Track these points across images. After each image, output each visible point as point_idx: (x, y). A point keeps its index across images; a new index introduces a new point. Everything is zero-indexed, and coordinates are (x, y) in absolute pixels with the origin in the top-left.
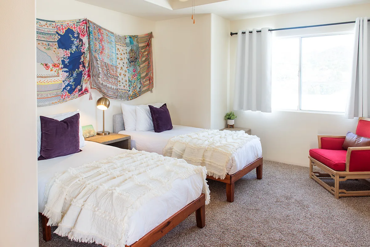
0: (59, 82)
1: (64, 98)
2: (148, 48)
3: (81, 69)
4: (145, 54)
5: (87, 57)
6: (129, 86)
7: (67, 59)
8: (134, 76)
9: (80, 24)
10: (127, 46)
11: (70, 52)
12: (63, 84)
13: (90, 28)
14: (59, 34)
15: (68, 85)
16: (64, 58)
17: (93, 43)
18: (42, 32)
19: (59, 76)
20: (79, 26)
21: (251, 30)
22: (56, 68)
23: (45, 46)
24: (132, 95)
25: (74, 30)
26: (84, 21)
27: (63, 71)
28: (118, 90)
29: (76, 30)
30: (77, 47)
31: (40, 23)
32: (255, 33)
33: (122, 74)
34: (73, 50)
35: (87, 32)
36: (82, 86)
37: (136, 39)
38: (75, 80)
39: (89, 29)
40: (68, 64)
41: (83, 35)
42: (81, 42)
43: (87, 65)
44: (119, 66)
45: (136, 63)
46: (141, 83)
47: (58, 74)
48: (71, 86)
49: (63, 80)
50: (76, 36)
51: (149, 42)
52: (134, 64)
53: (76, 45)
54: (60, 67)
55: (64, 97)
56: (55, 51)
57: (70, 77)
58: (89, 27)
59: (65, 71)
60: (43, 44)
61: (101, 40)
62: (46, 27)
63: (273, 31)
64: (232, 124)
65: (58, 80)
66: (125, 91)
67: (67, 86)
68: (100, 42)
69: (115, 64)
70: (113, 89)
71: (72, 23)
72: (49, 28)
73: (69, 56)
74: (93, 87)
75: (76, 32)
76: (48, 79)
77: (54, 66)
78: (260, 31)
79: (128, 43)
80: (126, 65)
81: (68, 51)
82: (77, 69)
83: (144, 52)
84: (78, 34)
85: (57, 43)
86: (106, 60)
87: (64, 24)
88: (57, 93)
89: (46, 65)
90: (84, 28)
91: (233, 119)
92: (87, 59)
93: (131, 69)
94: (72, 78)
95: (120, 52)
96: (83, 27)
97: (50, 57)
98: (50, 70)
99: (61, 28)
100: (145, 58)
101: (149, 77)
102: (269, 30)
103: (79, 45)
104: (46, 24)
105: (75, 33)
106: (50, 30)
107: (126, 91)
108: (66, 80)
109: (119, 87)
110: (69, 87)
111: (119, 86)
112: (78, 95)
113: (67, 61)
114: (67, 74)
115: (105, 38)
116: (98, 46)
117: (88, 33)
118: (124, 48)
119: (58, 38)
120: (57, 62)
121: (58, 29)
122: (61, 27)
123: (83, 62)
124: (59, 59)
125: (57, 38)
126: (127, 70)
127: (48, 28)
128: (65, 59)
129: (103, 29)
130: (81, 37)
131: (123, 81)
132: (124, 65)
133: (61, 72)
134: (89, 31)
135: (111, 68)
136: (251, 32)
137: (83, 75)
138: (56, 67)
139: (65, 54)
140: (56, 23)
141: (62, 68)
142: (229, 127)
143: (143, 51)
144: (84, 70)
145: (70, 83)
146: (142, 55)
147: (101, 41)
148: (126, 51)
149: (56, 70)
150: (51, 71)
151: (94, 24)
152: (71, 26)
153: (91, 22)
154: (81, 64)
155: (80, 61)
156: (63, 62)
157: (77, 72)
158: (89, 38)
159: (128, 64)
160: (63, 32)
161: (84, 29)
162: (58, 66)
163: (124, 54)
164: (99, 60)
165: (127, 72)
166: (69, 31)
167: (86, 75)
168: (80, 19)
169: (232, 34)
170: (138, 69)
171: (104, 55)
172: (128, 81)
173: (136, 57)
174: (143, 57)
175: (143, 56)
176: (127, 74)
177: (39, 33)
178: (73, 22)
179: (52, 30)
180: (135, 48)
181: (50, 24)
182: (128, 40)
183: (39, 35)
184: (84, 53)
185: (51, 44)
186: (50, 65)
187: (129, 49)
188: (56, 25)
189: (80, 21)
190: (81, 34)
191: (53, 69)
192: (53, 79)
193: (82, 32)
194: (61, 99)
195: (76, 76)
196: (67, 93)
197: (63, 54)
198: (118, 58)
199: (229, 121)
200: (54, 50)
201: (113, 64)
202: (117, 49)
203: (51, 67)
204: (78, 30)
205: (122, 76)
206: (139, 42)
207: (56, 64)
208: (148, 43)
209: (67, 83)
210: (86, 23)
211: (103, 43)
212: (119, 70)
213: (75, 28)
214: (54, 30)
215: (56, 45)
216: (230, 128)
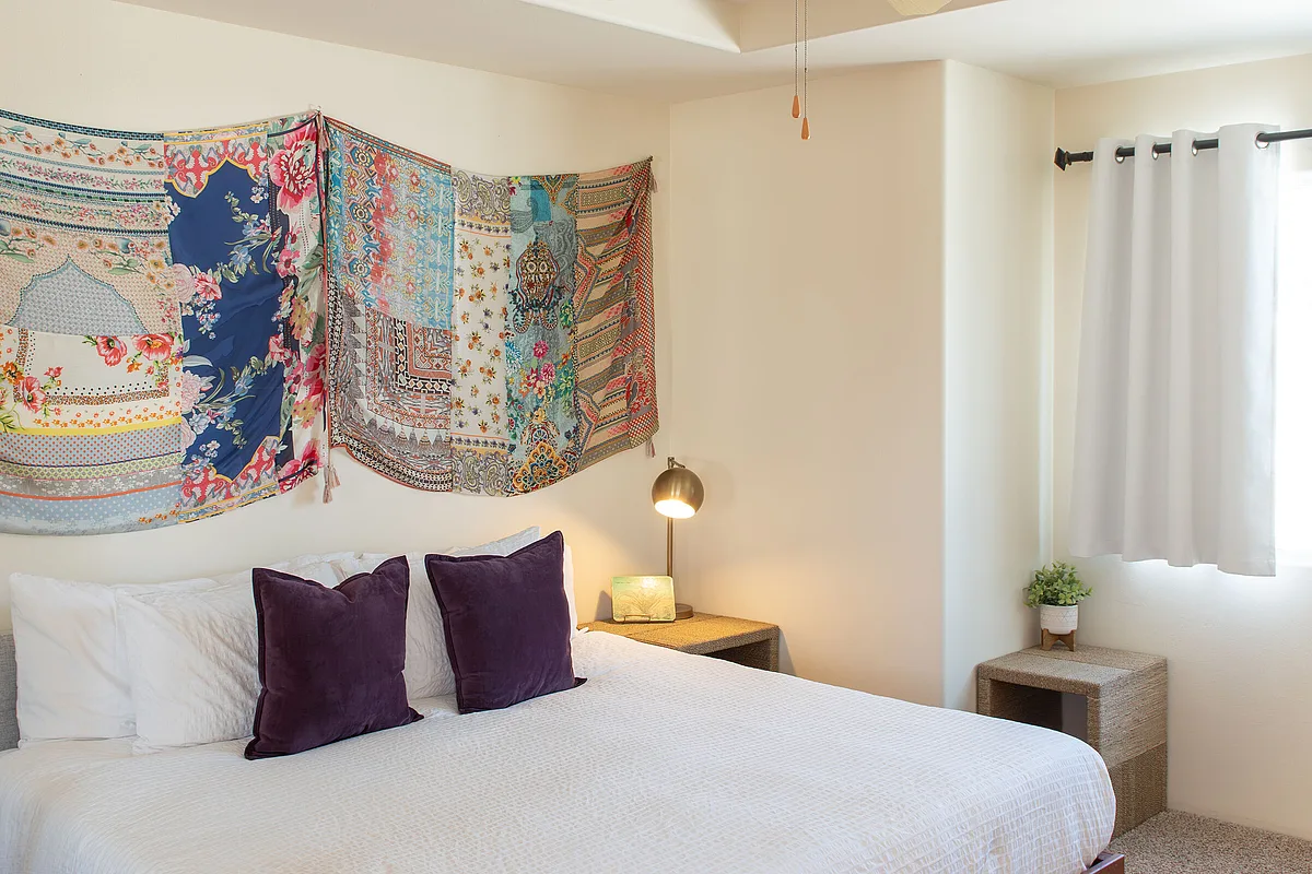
0: (169, 420)
1: (199, 495)
2: (624, 238)
3: (277, 357)
4: (604, 267)
5: (307, 299)
6: (511, 423)
7: (209, 312)
8: (538, 378)
9: (284, 139)
10: (513, 229)
11: (219, 279)
12: (186, 428)
13: (332, 160)
14: (178, 198)
15: (210, 434)
16: (196, 309)
17: (341, 230)
18: (97, 188)
19: (165, 393)
20: (277, 152)
21: (1163, 135)
22: (153, 356)
23: (109, 257)
24: (526, 466)
25: (251, 169)
26: (303, 123)
27: (185, 369)
28: (453, 445)
29: (263, 171)
30: (256, 254)
31: (93, 147)
32: (1183, 152)
33: (475, 367)
34: (237, 268)
35: (316, 177)
36: (288, 439)
37: (563, 194)
38: (242, 409)
39: (326, 164)
40: (212, 336)
41: (292, 194)
42: (279, 231)
43: (307, 336)
44: (463, 331)
45: (558, 312)
46: (577, 413)
47: (163, 380)
48: (224, 436)
49: (186, 411)
50: (257, 199)
51: (636, 206)
52: (545, 320)
53: (255, 242)
54: (175, 349)
55: (197, 491)
56: (152, 278)
57: (216, 397)
58: (326, 155)
59: (194, 370)
60: (99, 244)
61: (378, 209)
62: (119, 166)
63: (1283, 143)
64: (1066, 630)
65: (163, 413)
66: (493, 450)
67: (203, 439)
68: (371, 223)
69: (446, 318)
70: (425, 443)
71: (244, 140)
72: (136, 166)
73: (219, 296)
74: (338, 439)
75: (262, 181)
76: (114, 406)
77: (148, 344)
78: (1213, 144)
79: (519, 213)
80: (497, 324)
81: (209, 276)
82: (254, 359)
83: (604, 257)
84: (268, 190)
85: (165, 239)
86: (403, 309)
87: (206, 146)
88: (158, 471)
89: (109, 342)
90: (301, 161)
91: (1069, 601)
92: (305, 305)
93: (526, 341)
94: (226, 399)
95: (475, 262)
96: (298, 155)
97: (130, 304)
98: (124, 364)
99: (190, 165)
100: (605, 288)
101: (625, 381)
102: (1262, 137)
103: (267, 244)
104: (121, 151)
105: (255, 184)
106: (138, 177)
107: (497, 449)
108: (198, 412)
109: (456, 432)
110: (214, 445)
111: (453, 427)
112: (274, 482)
113: (208, 322)
114: (204, 383)
115: (404, 196)
116: (360, 242)
117: (323, 180)
118: (497, 240)
119: (171, 214)
120: (158, 328)
121: (175, 170)
122: (192, 159)
123: (286, 322)
124: (173, 313)
125: (169, 211)
126: (503, 349)
127: (129, 168)
128: (198, 314)
129: (397, 152)
130: (283, 205)
131: (480, 401)
132: (487, 320)
133: (175, 374)
134: (327, 171)
135: (421, 342)
136: (1162, 149)
137: (286, 386)
138: (157, 351)
139: (199, 289)
140: (169, 142)
141: (182, 355)
142: (1048, 642)
143: (597, 250)
144: (289, 362)
145: (220, 426)
146: (589, 274)
147: (379, 214)
148: (506, 254)
149: (152, 363)
150: (130, 368)
151: (357, 134)
152: (240, 150)
153: (340, 126)
154: (278, 334)
155: (274, 319)
156: (190, 324)
157: (253, 370)
158: (324, 208)
159: (510, 317)
160: (199, 185)
161: (301, 164)
162: (165, 347)
163: (496, 269)
164: (363, 312)
165: (503, 355)
166: (230, 179)
167: (302, 381)
168: (284, 114)
169: (1063, 159)
170: (565, 343)
171: (389, 281)
172: (503, 399)
173: (557, 283)
174: (598, 282)
175: (593, 277)
176: (499, 366)
177: (86, 193)
178: (250, 132)
179: (146, 178)
180: (553, 239)
181: (141, 151)
182: (521, 201)
183: (86, 206)
184: (295, 278)
185: (139, 246)
186: (129, 343)
187: (521, 243)
188: (169, 153)
189: (285, 129)
190: (286, 191)
191: (138, 360)
192: (137, 407)
193: (293, 178)
194: (186, 499)
195: (250, 392)
196: (212, 475)
197: (190, 286)
198: (461, 291)
199: (1049, 610)
200: (153, 269)
201: (432, 321)
202: (457, 247)
203: (132, 350)
204: (272, 168)
205: (475, 378)
206: (580, 208)
207: (154, 337)
208: (629, 212)
209: (202, 421)
210: (315, 137)
211: (386, 227)
212: (461, 350)
213: (256, 161)
214: (158, 177)
215: (160, 245)
216: (1055, 647)
